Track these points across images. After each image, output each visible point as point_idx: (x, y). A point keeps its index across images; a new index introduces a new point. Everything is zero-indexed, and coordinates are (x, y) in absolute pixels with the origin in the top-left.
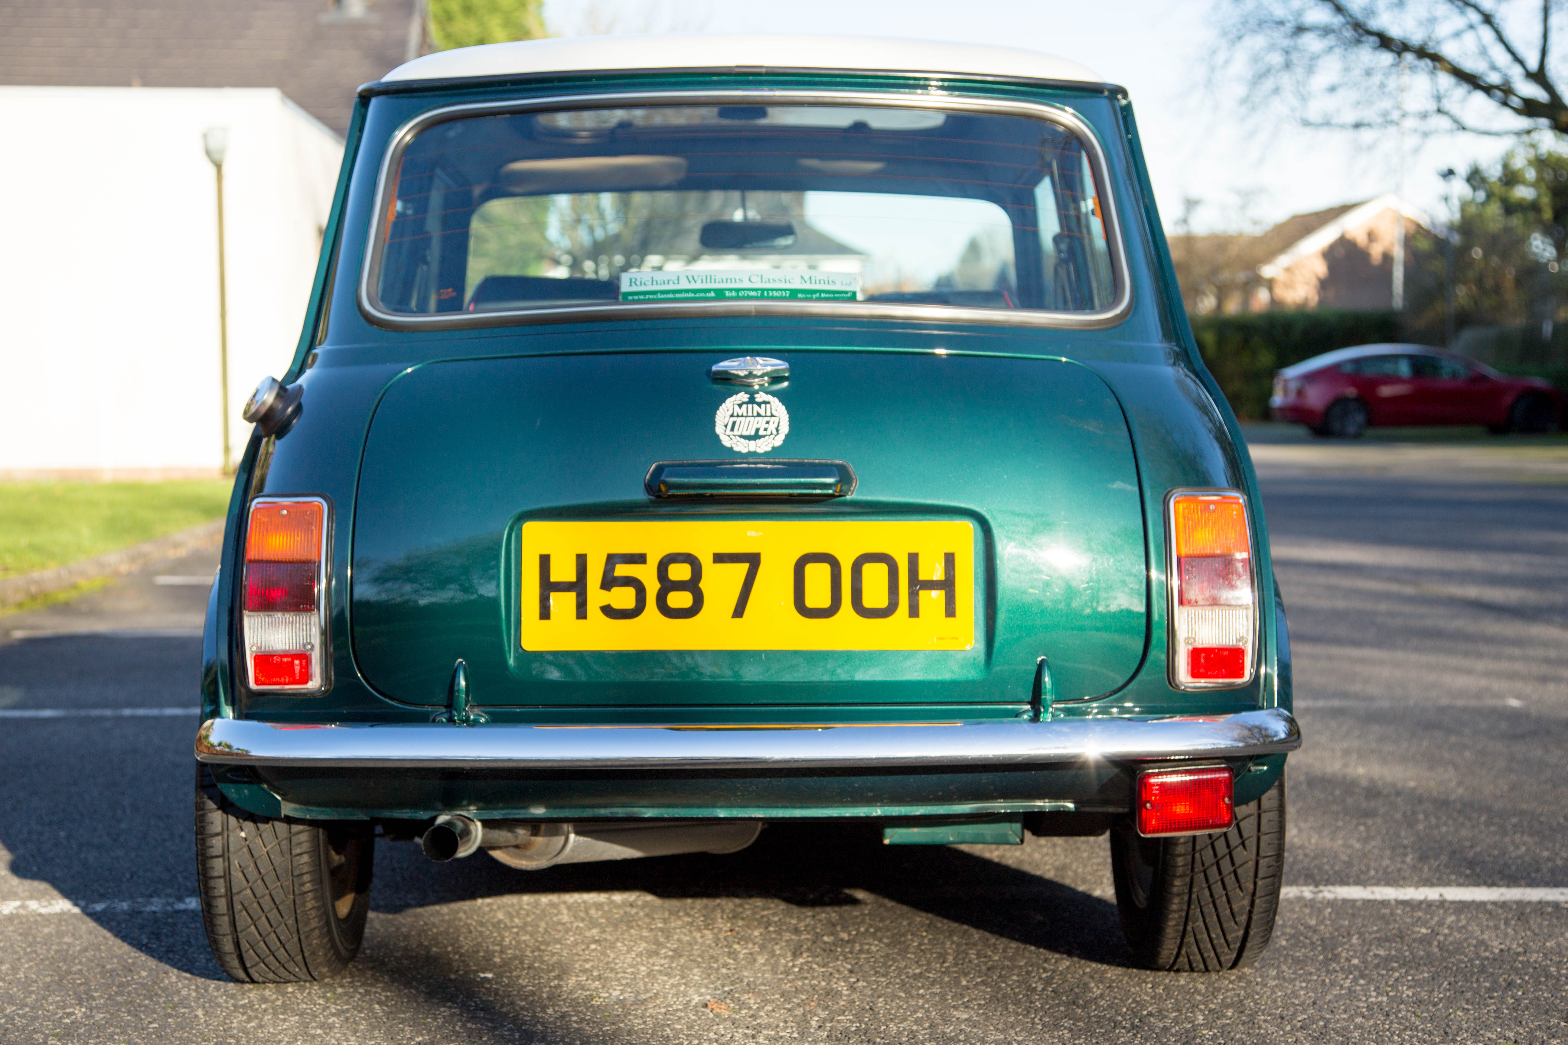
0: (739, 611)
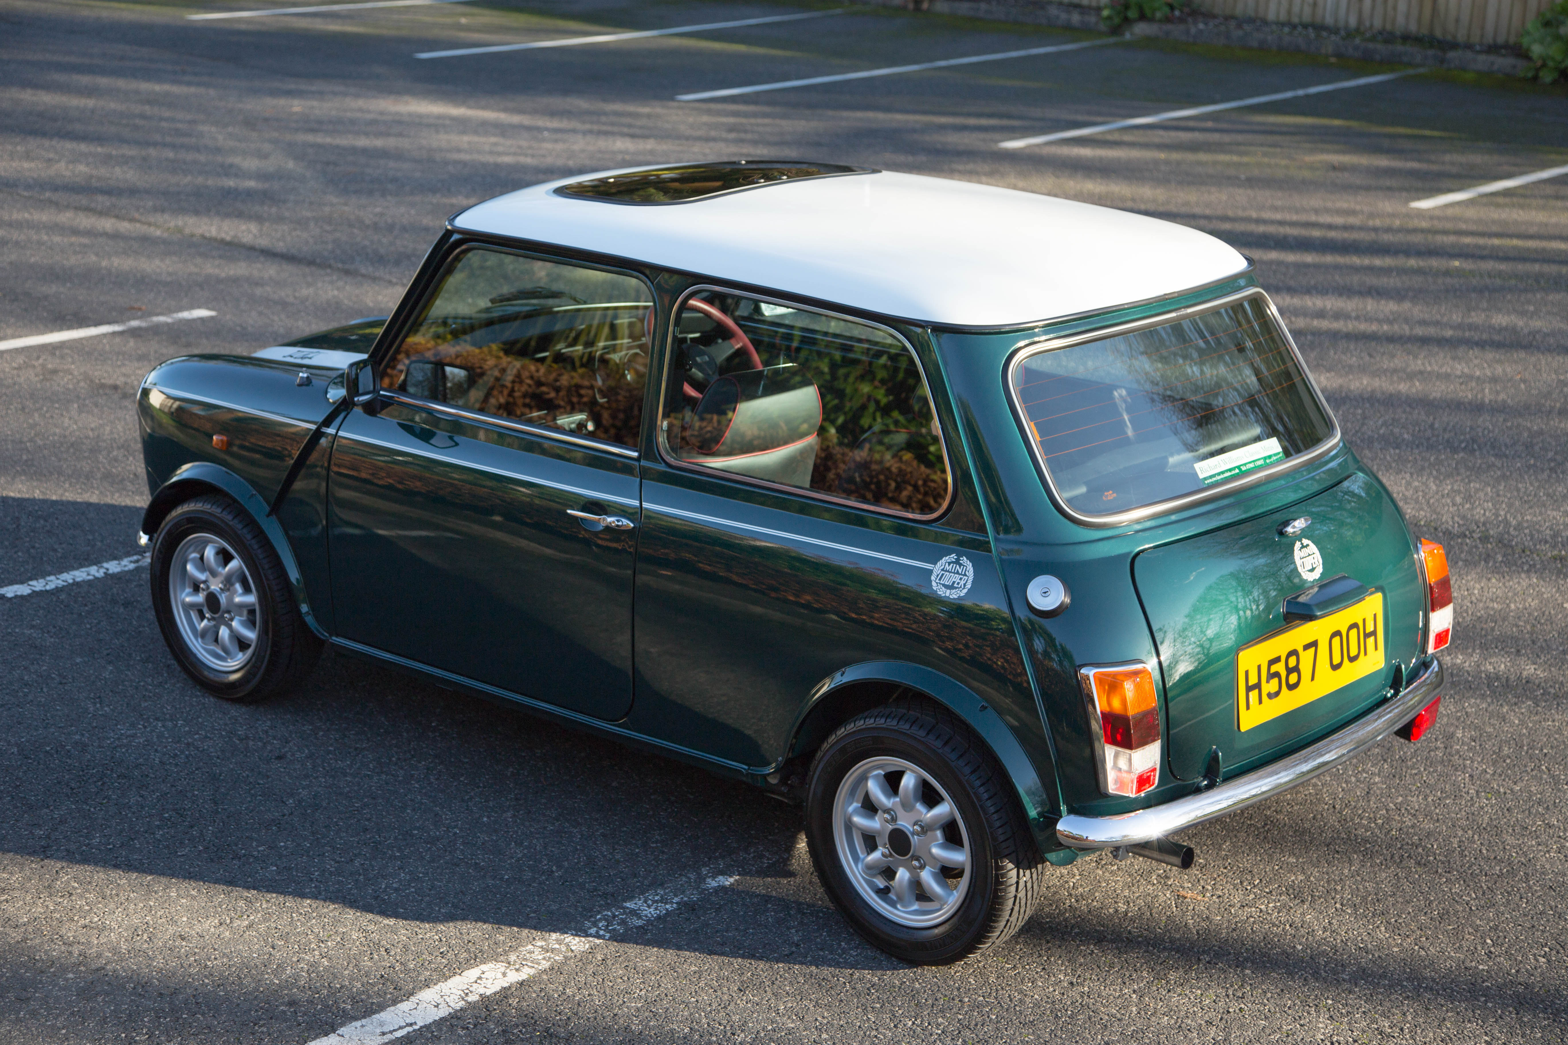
0: (1313, 679)
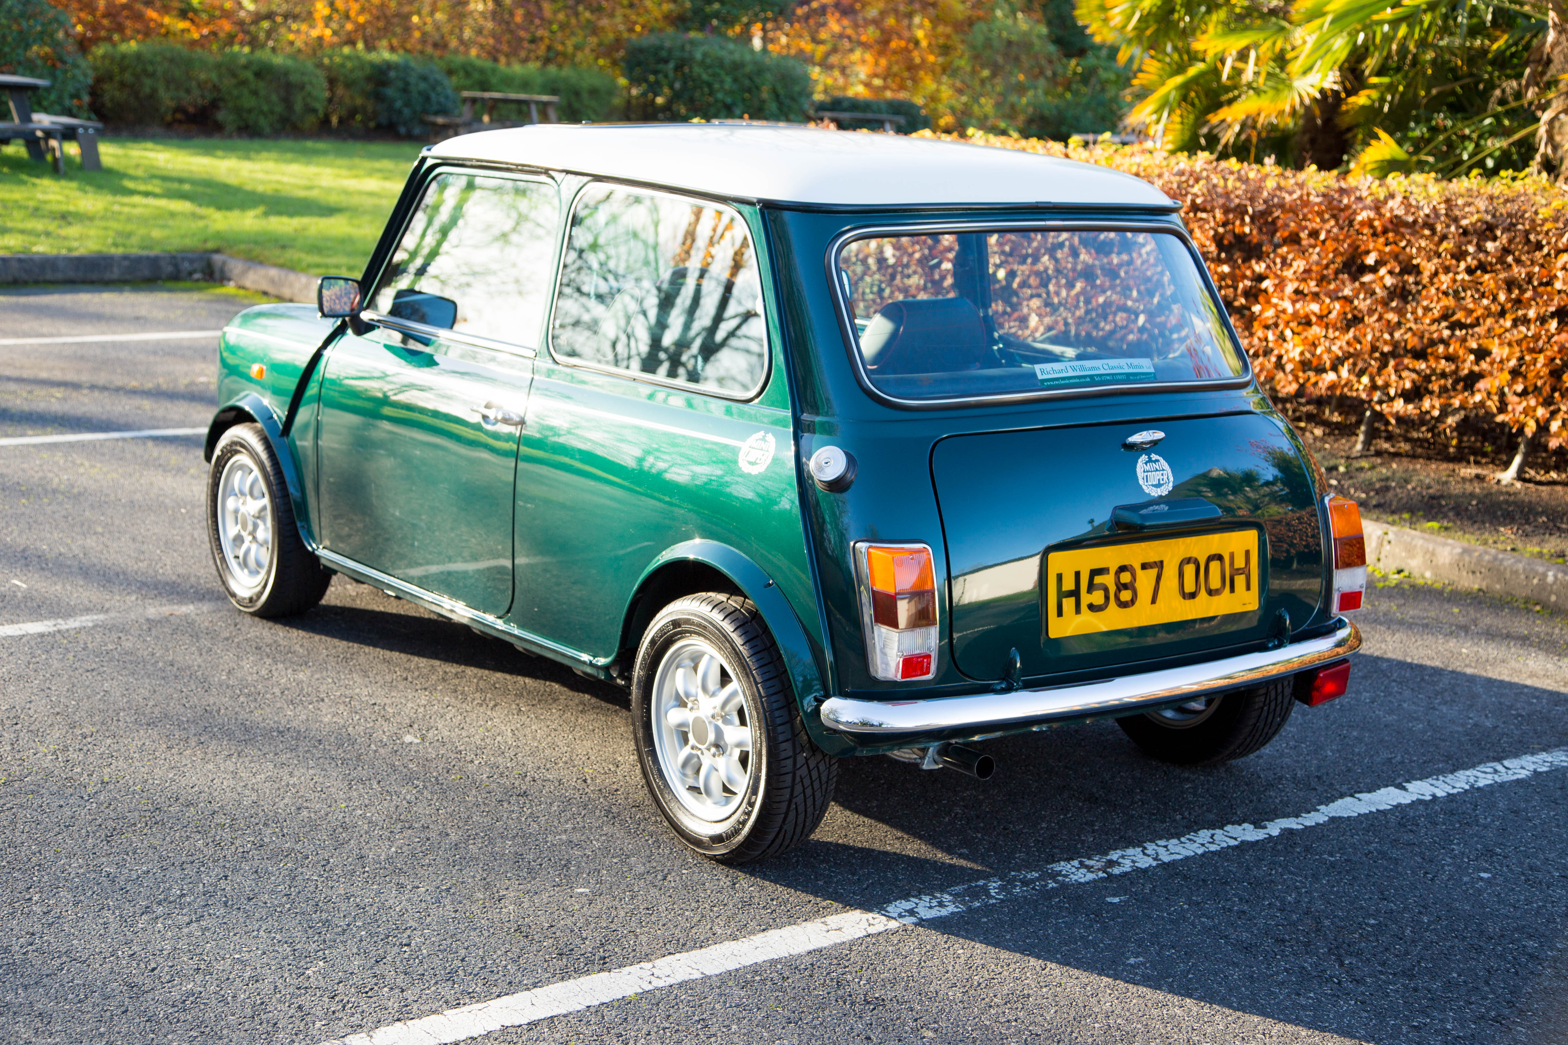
0: (1153, 601)
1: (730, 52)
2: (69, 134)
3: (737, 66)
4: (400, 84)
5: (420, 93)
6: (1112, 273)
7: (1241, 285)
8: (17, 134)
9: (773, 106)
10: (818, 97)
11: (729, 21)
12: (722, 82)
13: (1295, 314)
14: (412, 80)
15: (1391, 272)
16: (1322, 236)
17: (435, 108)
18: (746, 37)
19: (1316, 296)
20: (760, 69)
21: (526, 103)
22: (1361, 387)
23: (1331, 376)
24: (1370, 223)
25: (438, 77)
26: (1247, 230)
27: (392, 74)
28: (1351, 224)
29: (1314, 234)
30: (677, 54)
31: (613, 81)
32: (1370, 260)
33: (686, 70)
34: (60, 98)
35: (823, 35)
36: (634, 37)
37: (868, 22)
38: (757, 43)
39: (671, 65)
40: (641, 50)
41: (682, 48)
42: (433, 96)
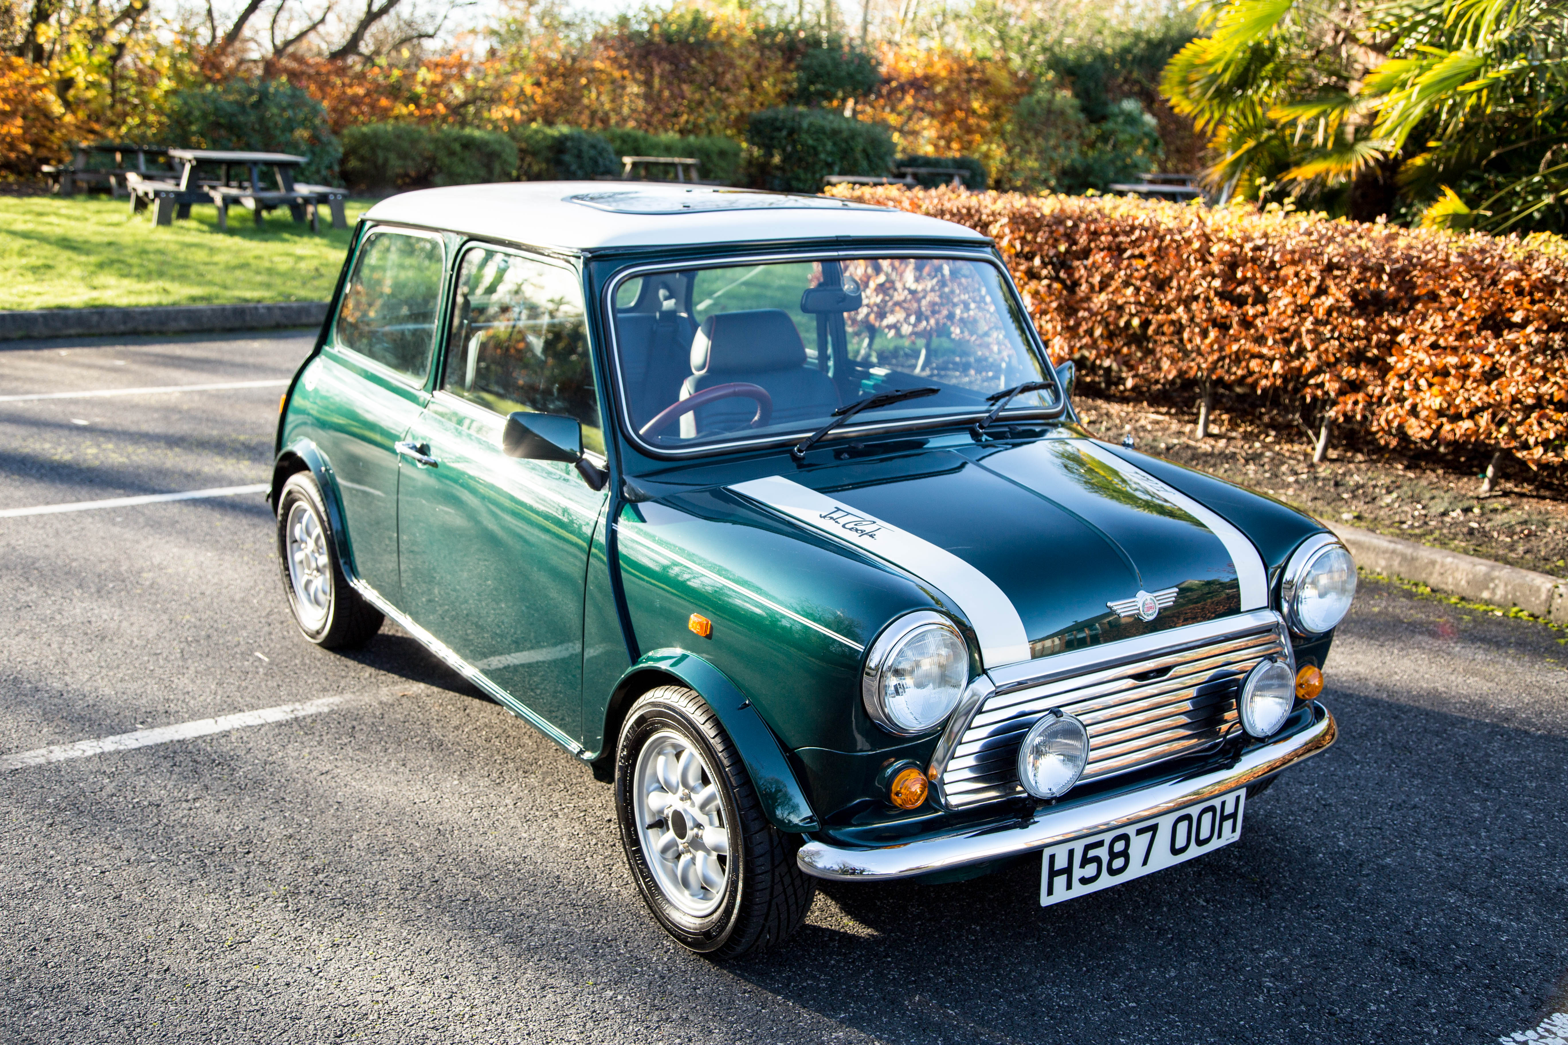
1: (830, 122)
2: (322, 199)
3: (835, 133)
4: (575, 152)
5: (591, 158)
6: (1246, 323)
7: (1375, 338)
8: (282, 202)
9: (865, 164)
10: (899, 156)
11: (830, 98)
12: (824, 145)
13: (1432, 366)
14: (585, 147)
15: (1537, 331)
16: (1466, 295)
17: (602, 169)
18: (840, 111)
19: (1454, 350)
20: (854, 135)
21: (673, 165)
22: (1500, 436)
23: (1467, 424)
24: (1516, 283)
25: (603, 145)
26: (1383, 287)
27: (569, 144)
28: (1494, 283)
29: (1456, 293)
30: (789, 124)
31: (739, 146)
32: (1517, 317)
33: (795, 136)
34: (318, 171)
35: (901, 107)
36: (754, 112)
37: (935, 97)
38: (848, 113)
39: (784, 133)
40: (760, 122)
41: (793, 120)
42: (601, 161)
